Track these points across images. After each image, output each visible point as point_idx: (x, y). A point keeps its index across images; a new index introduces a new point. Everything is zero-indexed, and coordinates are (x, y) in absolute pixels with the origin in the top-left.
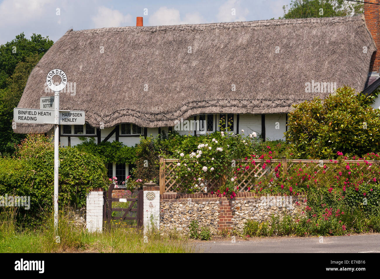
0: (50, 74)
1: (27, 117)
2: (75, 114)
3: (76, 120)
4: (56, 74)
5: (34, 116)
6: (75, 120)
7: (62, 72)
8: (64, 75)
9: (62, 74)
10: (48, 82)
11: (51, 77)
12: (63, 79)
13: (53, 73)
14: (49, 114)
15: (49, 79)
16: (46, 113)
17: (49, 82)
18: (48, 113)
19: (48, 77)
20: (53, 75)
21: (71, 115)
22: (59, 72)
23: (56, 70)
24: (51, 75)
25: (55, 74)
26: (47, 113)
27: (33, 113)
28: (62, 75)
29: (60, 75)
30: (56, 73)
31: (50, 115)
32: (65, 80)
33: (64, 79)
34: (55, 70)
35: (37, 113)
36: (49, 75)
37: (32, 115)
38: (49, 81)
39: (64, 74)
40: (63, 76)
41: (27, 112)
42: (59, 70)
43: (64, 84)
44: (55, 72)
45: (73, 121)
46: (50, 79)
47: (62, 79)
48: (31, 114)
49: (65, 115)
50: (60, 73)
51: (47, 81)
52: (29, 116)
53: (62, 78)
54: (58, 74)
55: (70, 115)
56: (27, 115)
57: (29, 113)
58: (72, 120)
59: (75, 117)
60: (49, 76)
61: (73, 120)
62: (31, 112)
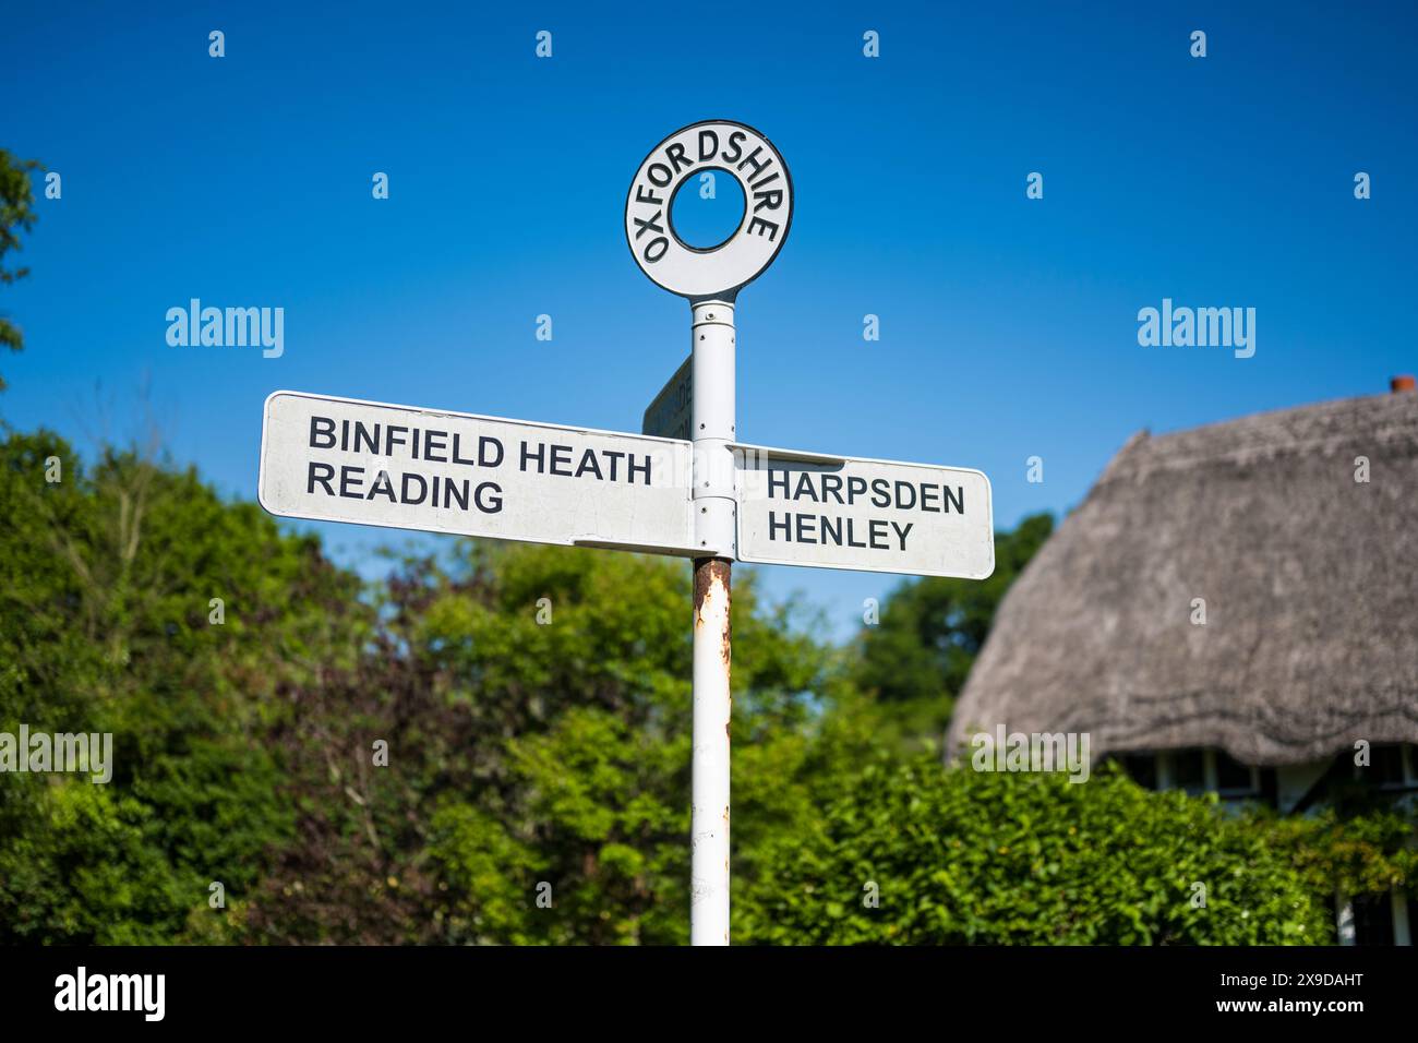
0: (657, 174)
1: (406, 477)
2: (891, 491)
3: (903, 537)
4: (698, 165)
5: (477, 475)
6: (893, 539)
7: (751, 143)
8: (760, 159)
9: (743, 158)
10: (639, 235)
11: (664, 194)
12: (759, 190)
13: (680, 157)
14: (632, 468)
15: (646, 212)
16: (604, 464)
17: (650, 235)
18: (623, 464)
19: (640, 198)
20: (676, 178)
21: (851, 492)
22: (724, 146)
23: (702, 135)
24: (660, 175)
25: (688, 162)
26: (614, 456)
27: (469, 450)
28: (751, 159)
29: (732, 167)
30: (702, 157)
31: (639, 476)
32: (774, 200)
33: (768, 195)
34: (689, 139)
35: (512, 454)
36: (642, 178)
37: (456, 460)
38: (651, 225)
39: (767, 153)
40: (759, 169)
41: (408, 437)
42: (724, 132)
43: (768, 231)
44: (691, 152)
45: (879, 541)
46: (652, 209)
47: (750, 194)
48: (448, 453)
49: (800, 491)
50: (732, 153)
51: (633, 229)
52: (429, 470)
53: (747, 186)
54: (718, 161)
55: (844, 492)
56: (397, 463)
57: (427, 444)
58: (861, 534)
59: (891, 514)
60: (648, 186)
61: (873, 534)
62: (449, 441)
